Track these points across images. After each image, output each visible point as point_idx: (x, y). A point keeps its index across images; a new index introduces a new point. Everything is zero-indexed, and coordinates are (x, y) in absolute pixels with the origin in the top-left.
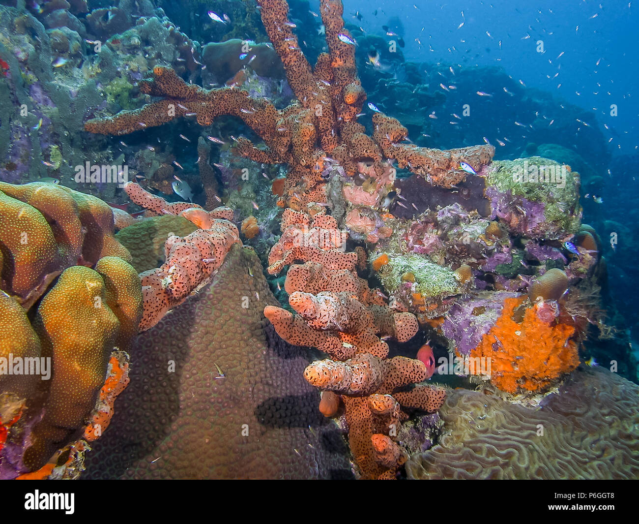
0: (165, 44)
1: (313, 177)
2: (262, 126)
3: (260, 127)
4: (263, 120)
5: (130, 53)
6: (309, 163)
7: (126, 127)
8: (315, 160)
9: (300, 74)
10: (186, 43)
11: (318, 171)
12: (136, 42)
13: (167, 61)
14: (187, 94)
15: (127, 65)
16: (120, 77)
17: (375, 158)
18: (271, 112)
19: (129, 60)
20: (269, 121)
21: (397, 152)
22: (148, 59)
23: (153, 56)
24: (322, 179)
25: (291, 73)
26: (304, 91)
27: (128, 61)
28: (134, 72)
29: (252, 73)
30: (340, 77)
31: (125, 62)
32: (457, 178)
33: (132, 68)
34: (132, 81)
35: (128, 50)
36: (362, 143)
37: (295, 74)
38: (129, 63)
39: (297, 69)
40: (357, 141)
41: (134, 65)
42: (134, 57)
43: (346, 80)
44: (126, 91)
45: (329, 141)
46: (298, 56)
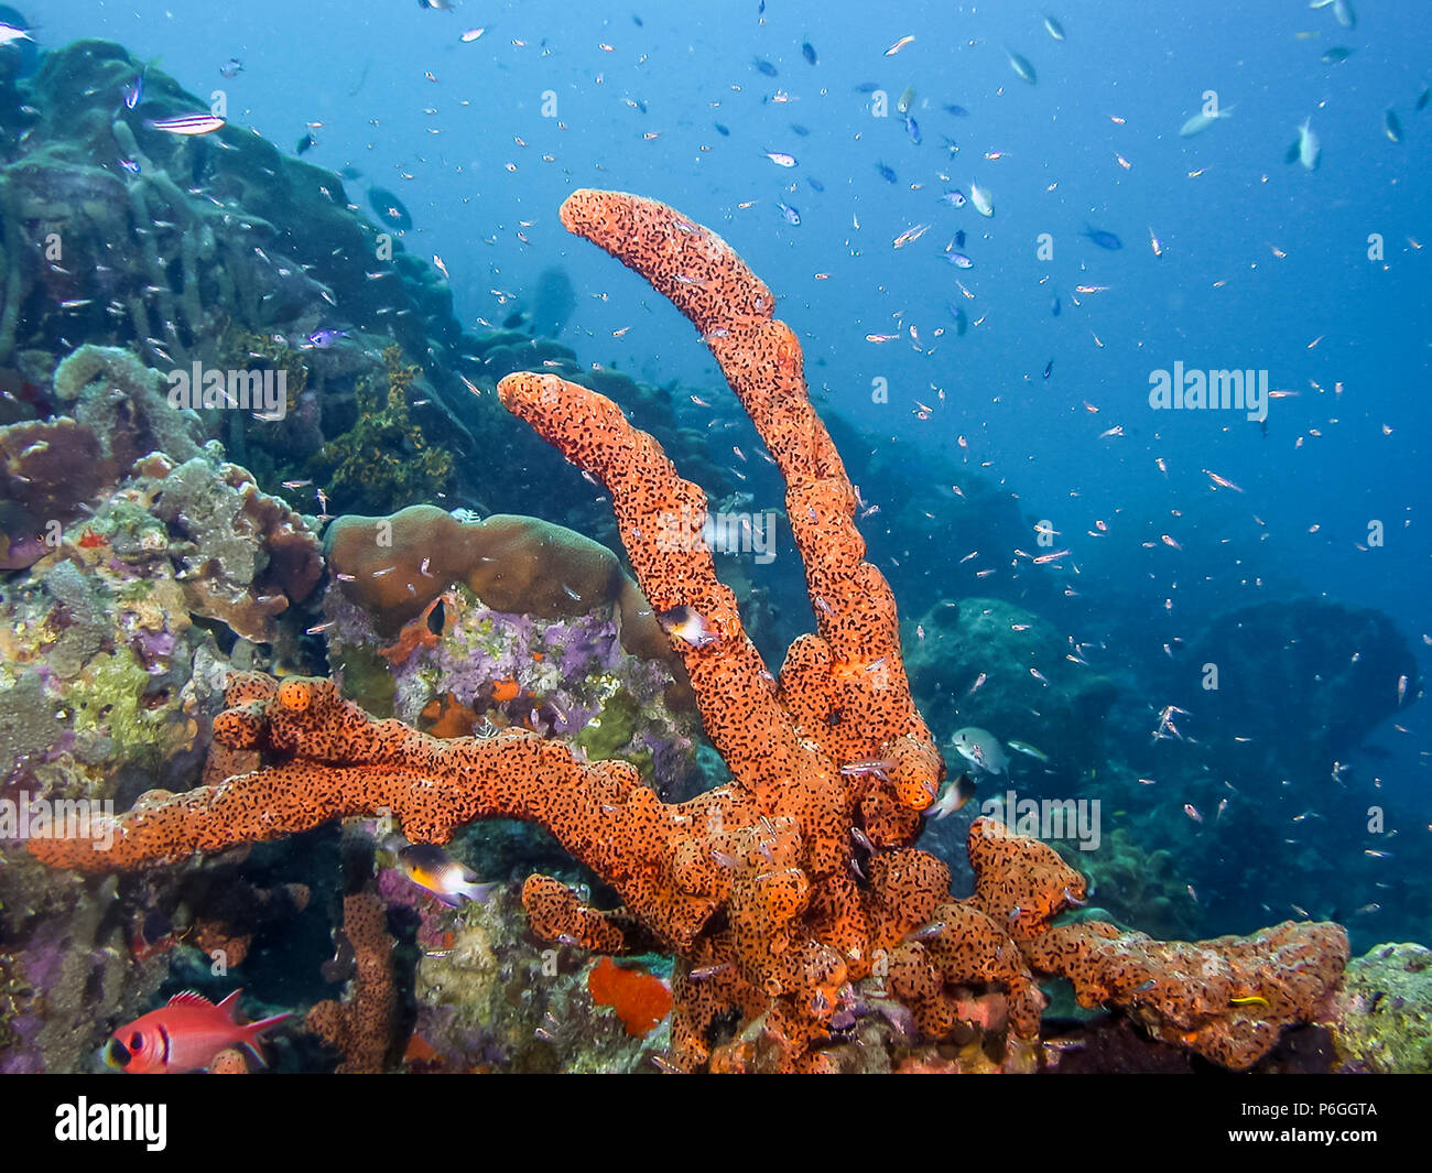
0: (230, 535)
1: (802, 1028)
2: (620, 856)
3: (614, 859)
4: (624, 841)
5: (135, 573)
6: (792, 988)
7: (169, 849)
8: (811, 981)
9: (749, 708)
10: (289, 526)
11: (820, 1013)
12: (157, 542)
13: (236, 583)
14: (372, 750)
15: (131, 613)
16: (112, 653)
17: (1013, 983)
18: (651, 814)
19: (136, 596)
20: (644, 844)
21: (1071, 958)
22: (184, 581)
23: (196, 570)
24: (828, 1035)
25: (718, 704)
26: (764, 761)
27: (134, 600)
28: (152, 634)
29: (471, 603)
30: (867, 714)
31: (124, 605)
32: (1264, 1041)
33: (145, 621)
34: (144, 659)
35: (131, 564)
36: (974, 941)
37: (732, 709)
38: (138, 606)
39: (741, 693)
40: (959, 934)
41: (150, 612)
42: (150, 586)
43: (886, 722)
44: (129, 694)
45: (837, 905)
46: (741, 652)
